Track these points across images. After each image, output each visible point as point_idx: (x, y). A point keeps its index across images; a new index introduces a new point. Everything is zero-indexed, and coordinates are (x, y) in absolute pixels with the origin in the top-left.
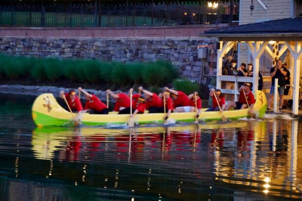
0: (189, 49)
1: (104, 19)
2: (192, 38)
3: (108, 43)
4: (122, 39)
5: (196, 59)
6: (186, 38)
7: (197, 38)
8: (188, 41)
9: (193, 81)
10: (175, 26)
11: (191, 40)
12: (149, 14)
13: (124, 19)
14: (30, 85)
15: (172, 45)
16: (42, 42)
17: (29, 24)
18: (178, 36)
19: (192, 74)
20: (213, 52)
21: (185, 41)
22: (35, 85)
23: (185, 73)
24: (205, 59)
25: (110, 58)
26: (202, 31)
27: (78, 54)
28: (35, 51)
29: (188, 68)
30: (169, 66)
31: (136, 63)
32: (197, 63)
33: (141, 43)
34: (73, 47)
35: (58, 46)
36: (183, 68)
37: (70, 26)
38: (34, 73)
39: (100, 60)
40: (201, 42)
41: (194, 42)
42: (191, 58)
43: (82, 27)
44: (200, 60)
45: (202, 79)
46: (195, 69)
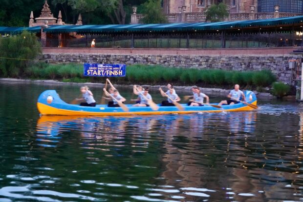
0: (283, 62)
1: (228, 43)
2: (285, 56)
3: (230, 59)
4: (240, 56)
5: (288, 69)
6: (281, 55)
7: (289, 56)
8: (283, 57)
9: (285, 83)
10: (274, 48)
11: (284, 57)
12: (257, 40)
13: (241, 43)
14: (179, 86)
15: (272, 60)
16: (187, 58)
17: (179, 46)
18: (276, 54)
19: (285, 79)
20: (299, 64)
21: (280, 57)
22: (182, 85)
23: (280, 78)
24: (293, 69)
25: (231, 68)
26: (292, 50)
27: (210, 66)
28: (183, 64)
29: (283, 75)
30: (270, 74)
31: (248, 71)
32: (289, 72)
33: (251, 58)
34: (207, 61)
35: (197, 61)
36: (279, 75)
37: (205, 47)
38: (182, 77)
39: (225, 70)
40: (291, 58)
41: (286, 58)
42: (285, 68)
43: (213, 48)
44: (290, 70)
45: (292, 82)
46: (287, 75)
